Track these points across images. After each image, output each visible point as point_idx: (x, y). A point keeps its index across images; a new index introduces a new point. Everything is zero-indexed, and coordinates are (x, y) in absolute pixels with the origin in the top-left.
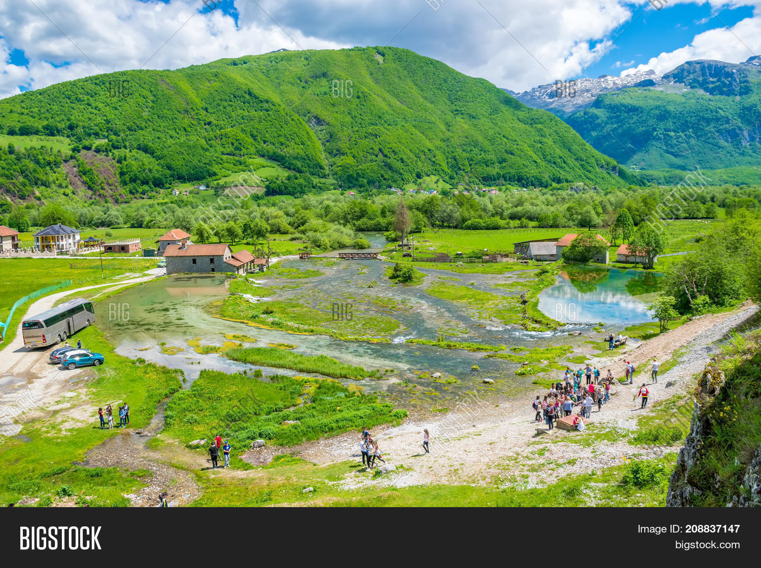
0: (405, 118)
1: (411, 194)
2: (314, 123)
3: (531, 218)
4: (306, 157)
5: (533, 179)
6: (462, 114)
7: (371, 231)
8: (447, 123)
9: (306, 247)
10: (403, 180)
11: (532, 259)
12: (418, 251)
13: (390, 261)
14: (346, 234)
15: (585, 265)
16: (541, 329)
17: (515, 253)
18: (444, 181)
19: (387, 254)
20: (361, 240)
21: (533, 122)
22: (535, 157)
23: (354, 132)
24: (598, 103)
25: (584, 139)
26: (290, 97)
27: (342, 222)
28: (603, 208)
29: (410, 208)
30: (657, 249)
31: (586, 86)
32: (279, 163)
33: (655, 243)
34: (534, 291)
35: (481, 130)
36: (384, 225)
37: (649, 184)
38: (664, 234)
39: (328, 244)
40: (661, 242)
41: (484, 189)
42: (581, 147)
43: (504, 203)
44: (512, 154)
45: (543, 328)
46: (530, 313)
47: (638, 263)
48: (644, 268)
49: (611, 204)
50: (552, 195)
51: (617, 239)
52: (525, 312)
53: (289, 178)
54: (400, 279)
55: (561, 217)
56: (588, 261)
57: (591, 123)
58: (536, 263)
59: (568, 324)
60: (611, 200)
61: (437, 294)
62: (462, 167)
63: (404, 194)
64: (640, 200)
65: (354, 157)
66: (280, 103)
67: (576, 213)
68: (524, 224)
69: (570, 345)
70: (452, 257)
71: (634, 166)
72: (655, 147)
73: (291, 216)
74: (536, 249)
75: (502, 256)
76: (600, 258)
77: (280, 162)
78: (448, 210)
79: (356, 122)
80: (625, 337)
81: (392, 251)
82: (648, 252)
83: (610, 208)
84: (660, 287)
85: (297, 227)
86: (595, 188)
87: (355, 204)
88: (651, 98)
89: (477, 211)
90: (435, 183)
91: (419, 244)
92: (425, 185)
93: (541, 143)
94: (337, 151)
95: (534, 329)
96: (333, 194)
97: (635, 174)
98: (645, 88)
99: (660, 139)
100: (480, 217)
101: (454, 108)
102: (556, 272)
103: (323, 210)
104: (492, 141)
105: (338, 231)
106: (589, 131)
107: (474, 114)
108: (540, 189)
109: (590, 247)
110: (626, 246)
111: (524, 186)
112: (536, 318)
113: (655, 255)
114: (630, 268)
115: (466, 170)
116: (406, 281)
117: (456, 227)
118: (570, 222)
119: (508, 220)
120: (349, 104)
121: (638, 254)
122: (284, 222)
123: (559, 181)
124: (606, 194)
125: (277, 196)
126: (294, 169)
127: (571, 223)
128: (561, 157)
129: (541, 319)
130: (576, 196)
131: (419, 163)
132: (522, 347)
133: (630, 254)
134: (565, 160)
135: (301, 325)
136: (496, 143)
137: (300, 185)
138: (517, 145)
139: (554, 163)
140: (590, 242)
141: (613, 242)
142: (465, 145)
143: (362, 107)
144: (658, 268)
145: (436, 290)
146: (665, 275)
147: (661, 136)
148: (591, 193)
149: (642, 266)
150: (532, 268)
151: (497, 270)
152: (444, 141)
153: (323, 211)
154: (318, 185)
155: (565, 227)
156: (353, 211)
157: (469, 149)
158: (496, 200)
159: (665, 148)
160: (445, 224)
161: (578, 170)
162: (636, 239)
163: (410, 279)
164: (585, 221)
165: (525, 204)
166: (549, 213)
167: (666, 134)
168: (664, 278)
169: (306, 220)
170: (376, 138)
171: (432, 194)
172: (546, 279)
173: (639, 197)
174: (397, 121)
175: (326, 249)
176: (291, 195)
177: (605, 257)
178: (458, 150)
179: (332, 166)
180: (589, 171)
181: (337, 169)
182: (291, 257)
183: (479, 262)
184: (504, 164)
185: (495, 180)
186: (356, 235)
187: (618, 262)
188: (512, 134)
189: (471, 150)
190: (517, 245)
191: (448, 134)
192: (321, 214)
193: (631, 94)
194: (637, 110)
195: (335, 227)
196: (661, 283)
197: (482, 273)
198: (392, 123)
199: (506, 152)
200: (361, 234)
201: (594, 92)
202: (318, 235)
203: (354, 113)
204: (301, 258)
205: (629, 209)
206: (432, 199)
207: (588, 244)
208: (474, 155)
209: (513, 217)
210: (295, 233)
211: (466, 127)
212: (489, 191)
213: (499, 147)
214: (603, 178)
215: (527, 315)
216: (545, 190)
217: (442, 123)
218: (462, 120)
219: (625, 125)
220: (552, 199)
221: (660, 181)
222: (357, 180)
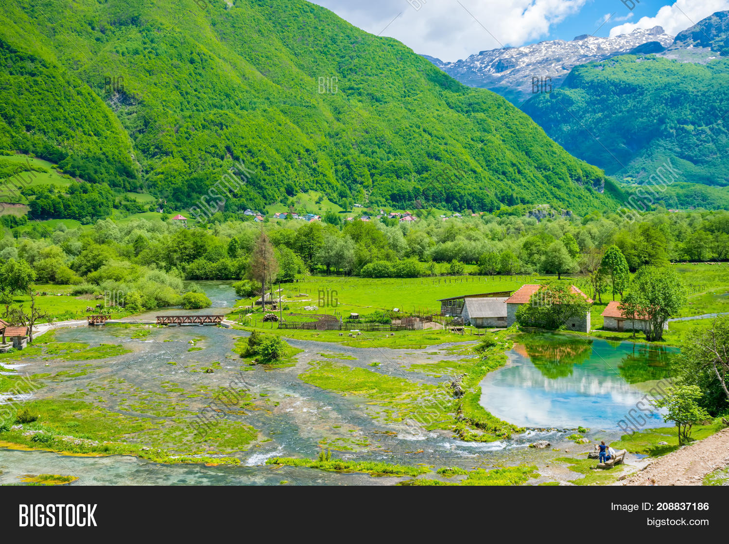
0: (268, 99)
1: (279, 220)
2: (116, 101)
3: (467, 260)
4: (102, 157)
5: (470, 198)
6: (360, 94)
7: (212, 279)
8: (336, 109)
9: (100, 307)
10: (264, 197)
11: (469, 325)
12: (289, 312)
13: (243, 327)
14: (171, 285)
15: (553, 334)
16: (485, 439)
17: (442, 315)
18: (330, 200)
19: (237, 316)
20: (195, 294)
21: (471, 108)
22: (473, 164)
23: (184, 117)
24: (573, 79)
25: (551, 136)
26: (74, 54)
27: (163, 264)
28: (579, 244)
29: (276, 243)
30: (668, 309)
31: (554, 52)
32: (55, 166)
33: (664, 299)
34: (474, 376)
35: (389, 120)
36: (232, 269)
37: (653, 207)
38: (678, 285)
39: (140, 302)
40: (674, 298)
41: (393, 214)
42: (545, 148)
43: (426, 235)
44: (438, 158)
45: (488, 435)
46: (468, 411)
47: (637, 331)
48: (648, 339)
49: (593, 238)
50: (500, 224)
51: (603, 292)
52: (459, 410)
53: (72, 191)
54: (258, 357)
55: (515, 258)
56: (558, 327)
57: (561, 110)
58: (476, 331)
59: (528, 429)
60: (592, 231)
61: (318, 381)
62: (359, 179)
63: (267, 221)
64: (639, 232)
65: (184, 159)
66: (56, 62)
67: (538, 252)
68: (456, 269)
69: (532, 464)
70: (343, 321)
71: (629, 179)
72: (662, 149)
73: (74, 254)
74: (475, 309)
75: (422, 319)
76: (577, 323)
77: (56, 163)
78: (337, 247)
79: (188, 103)
80: (622, 452)
81: (246, 312)
82: (653, 314)
83: (591, 245)
84: (675, 371)
85: (85, 274)
86: (568, 213)
87: (185, 236)
88: (657, 71)
89: (383, 247)
90: (317, 203)
91: (290, 300)
92: (301, 205)
93: (482, 141)
94: (157, 147)
95: (474, 438)
96: (149, 219)
97: (630, 191)
98: (648, 56)
99: (670, 135)
100: (388, 257)
101: (348, 84)
102: (507, 345)
103: (131, 245)
104: (407, 138)
105: (156, 278)
106: (558, 123)
107: (379, 95)
108: (482, 213)
109: (560, 306)
110: (618, 304)
111: (455, 209)
112: (476, 420)
113: (664, 319)
114: (626, 339)
115: (366, 184)
116: (269, 360)
117: (349, 274)
118: (529, 265)
119: (431, 263)
120: (176, 73)
121: (637, 317)
122: (62, 264)
123: (511, 201)
124: (585, 223)
125: (51, 221)
126: (81, 176)
127: (530, 268)
128: (513, 165)
129: (485, 422)
130: (538, 224)
131: (291, 171)
132: (456, 468)
133: (624, 316)
134: (521, 168)
135: (86, 441)
136: (414, 141)
137: (92, 203)
138: (446, 144)
139: (504, 173)
140: (560, 297)
141: (597, 297)
142: (364, 144)
143: (198, 77)
144: (670, 340)
145: (317, 375)
146: (683, 350)
147: (671, 131)
148: (562, 220)
149: (645, 336)
150: (470, 339)
151: (414, 343)
152: (331, 137)
153: (131, 247)
154: (124, 203)
155: (520, 273)
156: (182, 247)
157: (370, 150)
158: (413, 230)
159: (678, 150)
160: (332, 269)
161: (541, 185)
162: (633, 293)
163: (274, 357)
164: (552, 264)
165: (458, 237)
166: (496, 252)
167: (679, 128)
168: (680, 356)
169: (101, 262)
170: (222, 129)
171: (312, 221)
172: (492, 357)
173: (637, 227)
174: (255, 103)
175: (135, 309)
176: (75, 218)
177: (585, 321)
178: (352, 151)
179: (147, 172)
180: (558, 187)
181: (155, 178)
182: (72, 323)
183: (385, 330)
184: (425, 175)
185: (410, 199)
186: (185, 287)
187: (603, 329)
188: (438, 127)
189: (373, 152)
190: (445, 303)
191: (338, 126)
192: (128, 252)
193: (625, 65)
194: (634, 90)
195: (151, 273)
196: (676, 363)
197: (391, 347)
198: (247, 105)
199: (429, 155)
200: (194, 285)
201: (567, 62)
202: (122, 285)
203: (185, 87)
204: (91, 324)
205: (622, 246)
206: (311, 229)
207: (557, 301)
208: (379, 160)
209: (439, 258)
210: (81, 283)
211: (366, 114)
212: (401, 217)
213: (417, 148)
214: (580, 198)
215: (462, 415)
216: (488, 216)
217: (328, 108)
218: (360, 104)
219: (615, 114)
220: (500, 229)
221: (671, 202)
222: (189, 196)
